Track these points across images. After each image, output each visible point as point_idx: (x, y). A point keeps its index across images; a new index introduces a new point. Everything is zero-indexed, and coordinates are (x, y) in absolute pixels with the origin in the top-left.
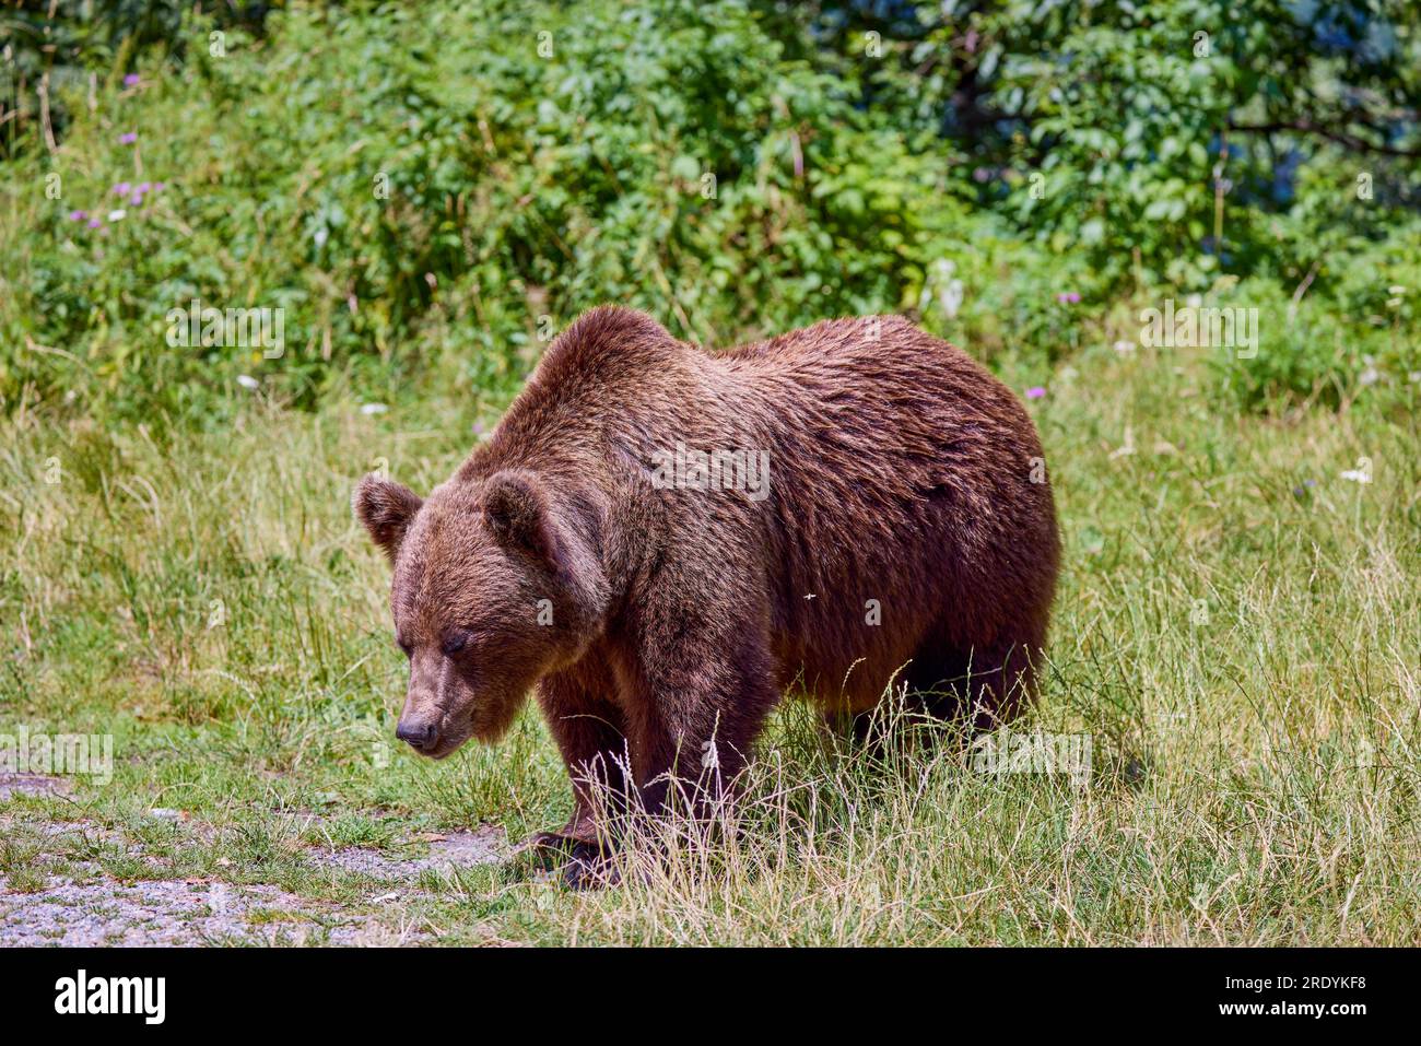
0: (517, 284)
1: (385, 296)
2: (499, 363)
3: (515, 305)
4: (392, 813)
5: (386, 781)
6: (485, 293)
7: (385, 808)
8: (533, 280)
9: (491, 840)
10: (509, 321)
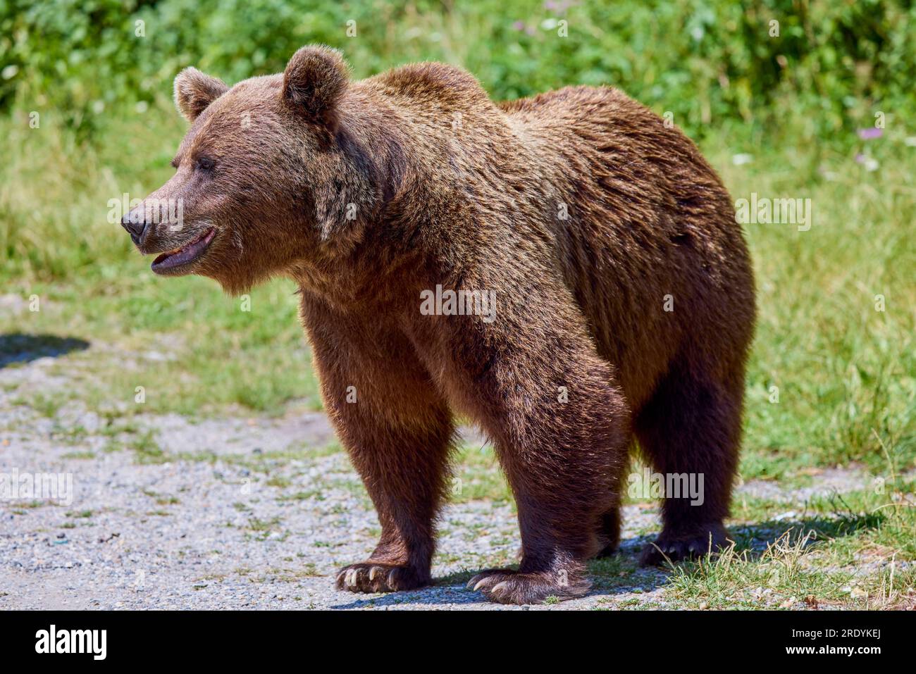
0: (848, 61)
1: (745, 75)
2: (835, 121)
3: (847, 77)
4: (780, 455)
5: (776, 431)
6: (824, 69)
7: (776, 451)
8: (859, 57)
9: (856, 473)
10: (842, 89)
